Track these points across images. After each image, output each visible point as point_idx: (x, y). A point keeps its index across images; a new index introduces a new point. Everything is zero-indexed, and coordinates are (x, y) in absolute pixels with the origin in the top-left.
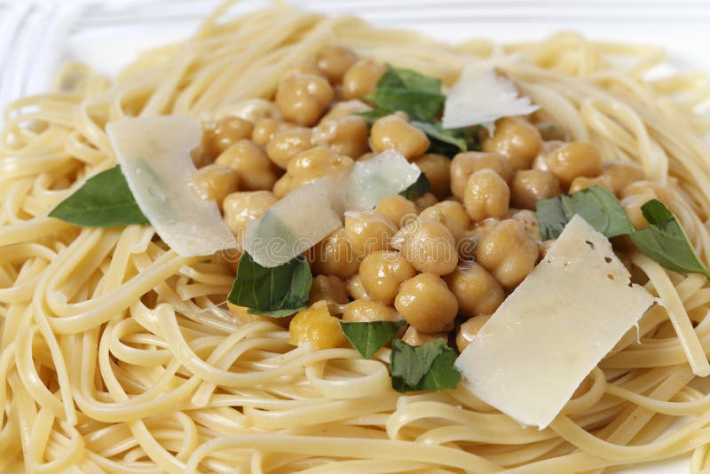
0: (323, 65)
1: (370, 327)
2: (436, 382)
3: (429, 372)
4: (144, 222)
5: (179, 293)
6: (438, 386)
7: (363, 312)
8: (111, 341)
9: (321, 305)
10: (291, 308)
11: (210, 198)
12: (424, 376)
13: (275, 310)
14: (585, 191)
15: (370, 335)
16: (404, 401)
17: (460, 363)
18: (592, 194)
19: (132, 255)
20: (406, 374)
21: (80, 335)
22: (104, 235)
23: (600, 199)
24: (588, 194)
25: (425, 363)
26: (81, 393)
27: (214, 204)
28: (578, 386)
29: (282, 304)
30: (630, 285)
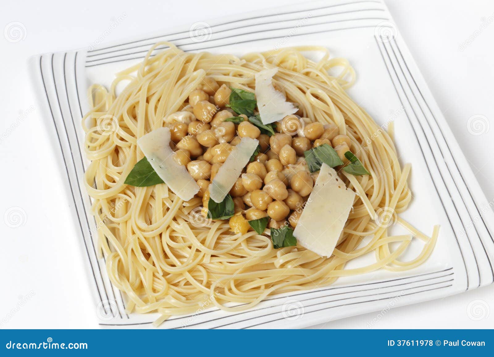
0: (205, 88)
1: (259, 221)
2: (288, 243)
3: (285, 239)
4: (162, 182)
5: (183, 211)
6: (289, 245)
7: (254, 215)
8: (166, 238)
9: (239, 214)
10: (227, 215)
11: (182, 165)
12: (284, 241)
13: (222, 216)
14: (321, 146)
15: (260, 225)
16: (279, 253)
17: (295, 234)
18: (324, 147)
19: (163, 199)
20: (278, 243)
21: (154, 238)
22: (147, 188)
23: (327, 149)
24: (323, 147)
25: (283, 236)
26: (162, 263)
27: (184, 167)
28: (338, 239)
29: (224, 214)
30: (346, 189)
